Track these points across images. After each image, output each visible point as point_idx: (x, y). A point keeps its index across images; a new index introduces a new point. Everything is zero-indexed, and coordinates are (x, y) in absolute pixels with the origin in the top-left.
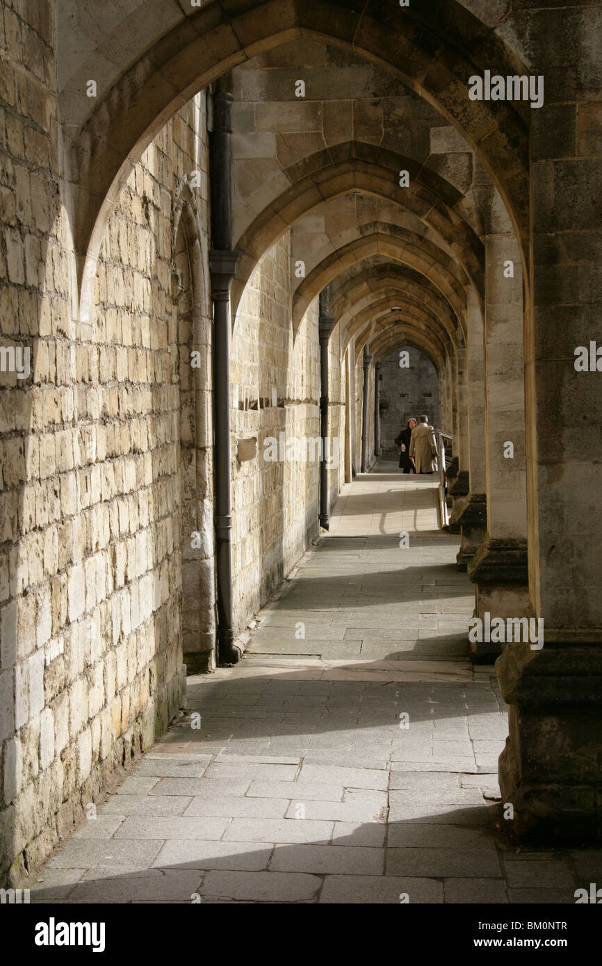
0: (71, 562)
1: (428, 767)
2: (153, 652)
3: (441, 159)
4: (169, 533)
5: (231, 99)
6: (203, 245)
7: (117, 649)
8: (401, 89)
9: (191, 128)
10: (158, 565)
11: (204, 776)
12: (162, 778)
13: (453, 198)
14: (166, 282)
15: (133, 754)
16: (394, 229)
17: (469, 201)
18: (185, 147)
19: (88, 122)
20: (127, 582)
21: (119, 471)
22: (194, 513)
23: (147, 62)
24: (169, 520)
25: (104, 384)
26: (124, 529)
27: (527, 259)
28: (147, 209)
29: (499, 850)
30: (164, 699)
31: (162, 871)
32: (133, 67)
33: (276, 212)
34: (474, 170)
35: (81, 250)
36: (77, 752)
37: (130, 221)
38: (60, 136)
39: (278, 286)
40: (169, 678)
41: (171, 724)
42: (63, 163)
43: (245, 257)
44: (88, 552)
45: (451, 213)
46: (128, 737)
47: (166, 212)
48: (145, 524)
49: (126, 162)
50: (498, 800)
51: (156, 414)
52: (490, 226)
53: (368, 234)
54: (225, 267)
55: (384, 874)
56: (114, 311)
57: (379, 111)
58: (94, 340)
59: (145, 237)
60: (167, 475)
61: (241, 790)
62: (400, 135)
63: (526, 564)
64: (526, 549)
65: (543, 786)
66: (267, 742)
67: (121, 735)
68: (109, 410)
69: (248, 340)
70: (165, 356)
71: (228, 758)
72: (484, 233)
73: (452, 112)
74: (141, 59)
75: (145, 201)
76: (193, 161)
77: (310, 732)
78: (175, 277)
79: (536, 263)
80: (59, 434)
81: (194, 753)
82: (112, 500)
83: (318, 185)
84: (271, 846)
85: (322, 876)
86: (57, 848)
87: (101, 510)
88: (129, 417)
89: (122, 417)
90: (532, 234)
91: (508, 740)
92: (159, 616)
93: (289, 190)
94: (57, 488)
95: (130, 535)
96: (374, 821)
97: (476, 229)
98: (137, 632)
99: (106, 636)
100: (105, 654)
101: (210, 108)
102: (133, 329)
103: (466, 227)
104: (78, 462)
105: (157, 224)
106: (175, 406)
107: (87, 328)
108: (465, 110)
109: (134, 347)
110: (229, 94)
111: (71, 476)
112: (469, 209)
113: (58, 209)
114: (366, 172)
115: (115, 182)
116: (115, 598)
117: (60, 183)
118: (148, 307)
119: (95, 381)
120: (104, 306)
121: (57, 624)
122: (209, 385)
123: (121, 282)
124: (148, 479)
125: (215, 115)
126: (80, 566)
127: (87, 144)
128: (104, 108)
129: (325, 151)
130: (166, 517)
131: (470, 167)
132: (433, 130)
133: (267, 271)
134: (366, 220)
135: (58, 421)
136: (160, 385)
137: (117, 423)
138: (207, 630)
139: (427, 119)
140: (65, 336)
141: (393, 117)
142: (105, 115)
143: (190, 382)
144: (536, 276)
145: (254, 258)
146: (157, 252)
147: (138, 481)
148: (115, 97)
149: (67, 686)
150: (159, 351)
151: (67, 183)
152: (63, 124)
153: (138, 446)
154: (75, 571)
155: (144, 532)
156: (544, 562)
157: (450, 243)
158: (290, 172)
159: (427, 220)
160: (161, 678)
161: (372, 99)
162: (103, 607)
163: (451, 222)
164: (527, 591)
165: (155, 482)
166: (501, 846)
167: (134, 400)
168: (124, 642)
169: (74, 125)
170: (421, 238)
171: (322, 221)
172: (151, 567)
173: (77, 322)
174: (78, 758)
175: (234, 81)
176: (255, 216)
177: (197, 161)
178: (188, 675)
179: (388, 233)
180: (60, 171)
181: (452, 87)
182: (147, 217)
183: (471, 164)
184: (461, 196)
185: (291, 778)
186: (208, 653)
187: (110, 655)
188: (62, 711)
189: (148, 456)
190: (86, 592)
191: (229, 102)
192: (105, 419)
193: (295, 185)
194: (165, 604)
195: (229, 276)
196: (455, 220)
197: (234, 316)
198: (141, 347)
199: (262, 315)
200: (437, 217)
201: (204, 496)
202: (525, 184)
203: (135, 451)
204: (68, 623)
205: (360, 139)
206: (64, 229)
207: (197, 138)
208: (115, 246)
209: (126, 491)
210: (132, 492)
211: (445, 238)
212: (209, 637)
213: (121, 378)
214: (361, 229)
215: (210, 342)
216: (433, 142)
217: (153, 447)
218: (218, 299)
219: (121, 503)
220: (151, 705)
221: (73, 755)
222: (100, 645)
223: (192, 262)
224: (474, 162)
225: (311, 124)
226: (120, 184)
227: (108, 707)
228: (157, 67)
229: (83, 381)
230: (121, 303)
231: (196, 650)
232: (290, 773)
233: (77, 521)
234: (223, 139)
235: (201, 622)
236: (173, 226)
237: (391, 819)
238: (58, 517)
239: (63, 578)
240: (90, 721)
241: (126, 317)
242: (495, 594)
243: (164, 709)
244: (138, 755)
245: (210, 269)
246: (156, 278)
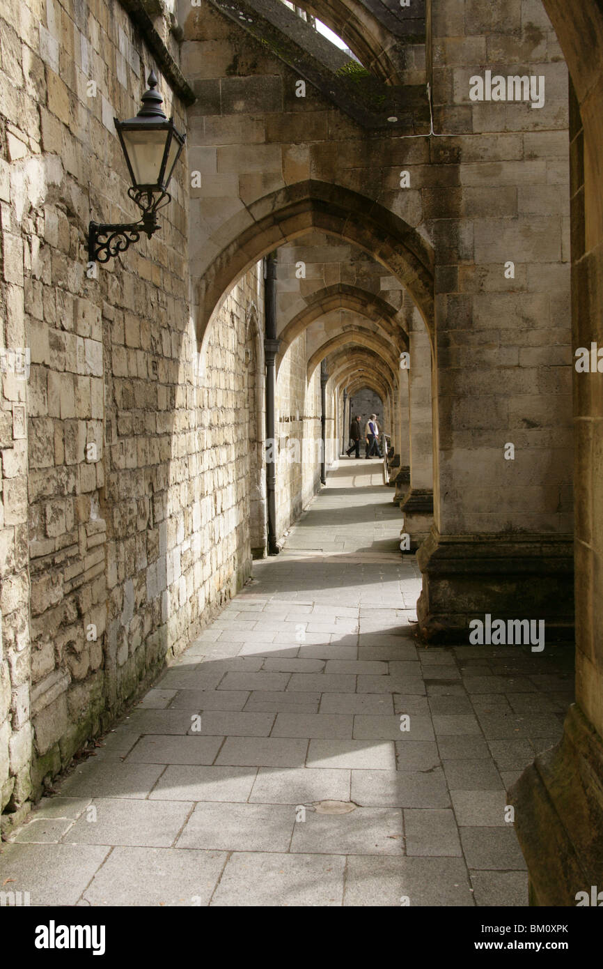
0: (194, 501)
1: (379, 606)
2: (236, 548)
3: (386, 293)
4: (244, 486)
5: (276, 262)
6: (261, 336)
7: (218, 546)
8: (365, 258)
9: (255, 277)
10: (238, 503)
11: (263, 611)
12: (241, 612)
13: (393, 313)
14: (243, 356)
15: (225, 600)
16: (361, 328)
17: (401, 314)
18: (252, 287)
19: (204, 274)
20: (222, 511)
21: (218, 454)
22: (256, 476)
23: (235, 245)
24: (243, 479)
25: (211, 409)
26: (221, 484)
27: (433, 344)
28: (233, 318)
29: (417, 647)
30: (241, 572)
31: (243, 657)
32: (228, 247)
33: (300, 320)
34: (403, 299)
35: (200, 339)
36: (198, 598)
37: (224, 324)
38: (190, 281)
39: (300, 357)
40: (244, 561)
41: (245, 585)
42: (191, 296)
43: (283, 343)
44: (202, 496)
45: (391, 320)
46: (223, 591)
47: (243, 320)
48: (231, 482)
49: (223, 295)
50: (416, 622)
51: (237, 424)
52: (412, 327)
53: (347, 331)
54: (273, 348)
55: (358, 660)
56: (216, 371)
57: (354, 269)
58: (206, 386)
59: (232, 333)
60: (242, 456)
61: (282, 618)
62: (365, 281)
63: (432, 502)
64: (432, 494)
65: (440, 615)
66: (295, 594)
67: (219, 590)
68: (213, 422)
69: (284, 386)
70: (242, 394)
71: (275, 602)
72: (409, 331)
73: (394, 269)
74: (232, 243)
75: (232, 314)
76: (256, 294)
77: (318, 589)
78: (247, 353)
79: (438, 346)
80: (188, 435)
81: (257, 599)
82: (214, 469)
83: (321, 306)
84: (299, 646)
85: (325, 660)
86: (189, 646)
87: (209, 474)
88: (223, 426)
89: (220, 426)
90: (436, 331)
91: (422, 592)
92: (239, 529)
93: (306, 308)
94: (187, 463)
95: (223, 487)
96: (352, 634)
97: (405, 329)
98: (227, 537)
99: (212, 539)
100: (211, 548)
101: (265, 267)
102: (226, 380)
103: (400, 328)
104: (198, 449)
105: (238, 326)
106: (247, 420)
107: (202, 380)
108: (400, 268)
109: (226, 389)
110: (275, 260)
111: (194, 456)
112: (401, 318)
113: (188, 319)
114: (347, 299)
115: (218, 304)
116: (216, 520)
117: (190, 305)
118: (233, 368)
119: (206, 407)
120: (211, 368)
121: (187, 533)
122: (264, 409)
123: (220, 355)
124: (233, 458)
125: (268, 270)
126: (199, 502)
127: (203, 286)
128: (213, 267)
129: (325, 289)
130: (242, 478)
131: (401, 297)
132: (382, 278)
133: (294, 350)
134: (346, 324)
135: (187, 428)
136: (239, 409)
137: (217, 429)
138: (262, 537)
139: (379, 273)
140: (191, 383)
141: (360, 272)
142: (213, 271)
143: (254, 408)
144: (438, 352)
145: (288, 343)
146: (238, 340)
147: (228, 459)
148: (218, 263)
149: (192, 564)
150: (239, 392)
151: (193, 306)
152: (191, 276)
153: (228, 441)
154: (196, 505)
155: (231, 486)
156: (442, 500)
157: (391, 336)
158: (307, 299)
159: (379, 324)
160: (240, 561)
161: (350, 262)
162: (210, 524)
163: (391, 324)
164: (433, 516)
165: (237, 459)
166: (418, 645)
167: (226, 417)
168: (221, 542)
169: (197, 276)
170: (375, 333)
171: (323, 324)
172: (234, 504)
173: (197, 376)
174: (198, 601)
175: (278, 254)
176: (288, 322)
177: (258, 293)
178: (253, 560)
179: (357, 330)
180: (190, 299)
181: (394, 257)
182: (233, 322)
183: (402, 296)
184: (396, 312)
185: (308, 612)
186: (263, 548)
187: (214, 549)
188: (190, 577)
189: (233, 446)
190: (201, 517)
191: (275, 264)
192: (211, 427)
193: (310, 306)
194: (242, 523)
195: (274, 353)
196: (394, 324)
197: (277, 373)
198: (230, 389)
199: (291, 372)
200: (384, 323)
201: (261, 467)
202: (432, 306)
203: (226, 444)
204: (193, 532)
205: (343, 283)
206: (191, 329)
207: (258, 283)
208: (217, 337)
209: (222, 464)
210: (224, 465)
211: (389, 333)
212: (264, 540)
213: (219, 406)
214: (344, 329)
215: (264, 387)
216: (382, 284)
217: (235, 441)
218: (269, 364)
219: (219, 470)
220: (234, 575)
221: (196, 600)
222: (209, 544)
223: (255, 346)
224: (403, 294)
225: (318, 275)
226: (220, 305)
227: (213, 575)
228: (241, 246)
229: (200, 407)
230: (219, 367)
231: (257, 547)
232: (307, 609)
233: (197, 480)
234: (272, 283)
235: (259, 532)
236: (246, 327)
237: (361, 632)
238: (188, 478)
239: (190, 509)
240: (204, 582)
241: (222, 374)
242: (414, 518)
243: (241, 577)
244: (228, 600)
245: (265, 349)
246: (237, 353)
